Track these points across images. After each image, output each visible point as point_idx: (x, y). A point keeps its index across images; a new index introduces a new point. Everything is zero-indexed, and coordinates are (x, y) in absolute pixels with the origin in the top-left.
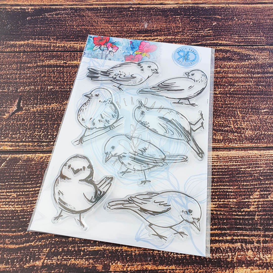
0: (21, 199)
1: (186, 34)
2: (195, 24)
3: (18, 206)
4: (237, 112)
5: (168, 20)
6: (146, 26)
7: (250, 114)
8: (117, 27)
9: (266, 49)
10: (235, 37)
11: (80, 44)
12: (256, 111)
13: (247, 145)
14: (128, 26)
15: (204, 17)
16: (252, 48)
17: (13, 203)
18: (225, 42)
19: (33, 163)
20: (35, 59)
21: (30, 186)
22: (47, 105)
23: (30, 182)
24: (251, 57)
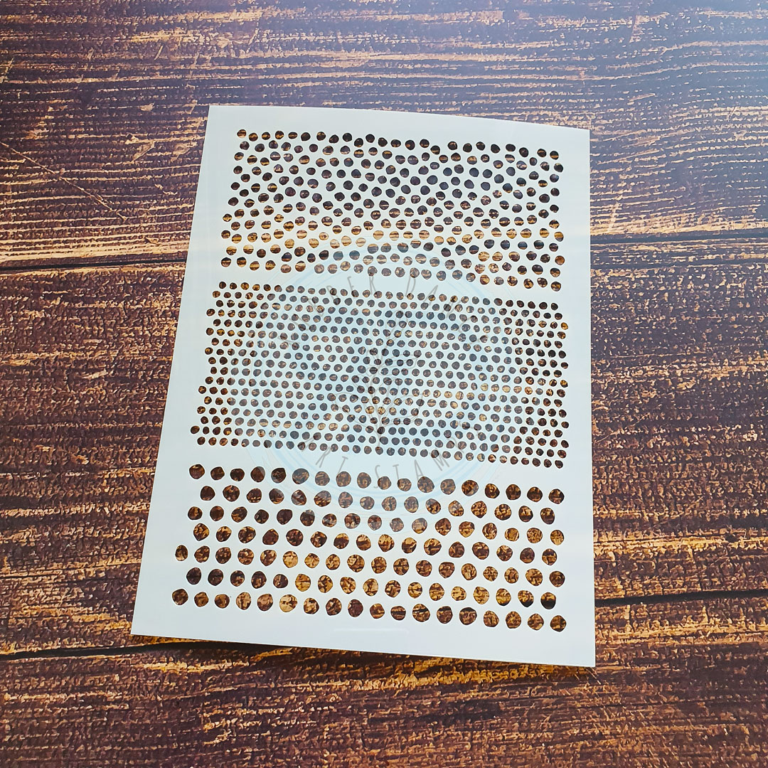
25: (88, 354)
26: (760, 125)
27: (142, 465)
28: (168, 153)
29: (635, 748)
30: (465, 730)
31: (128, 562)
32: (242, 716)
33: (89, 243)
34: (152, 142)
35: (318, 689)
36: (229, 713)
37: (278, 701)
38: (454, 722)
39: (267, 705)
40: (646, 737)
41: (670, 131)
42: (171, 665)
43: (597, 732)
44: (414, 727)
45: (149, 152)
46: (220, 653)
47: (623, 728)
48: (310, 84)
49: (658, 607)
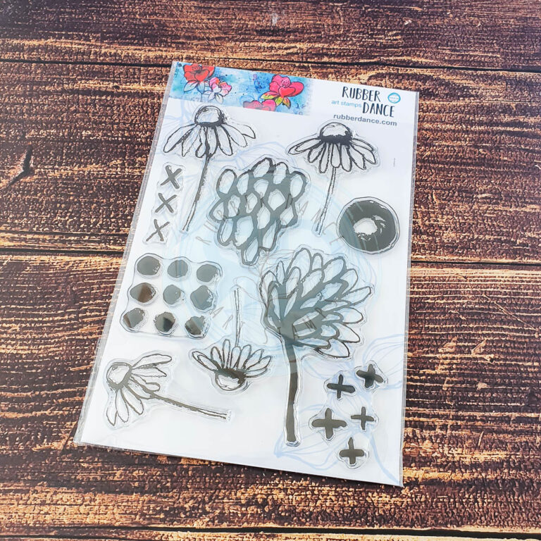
0: (28, 334)
1: (351, 40)
2: (370, 21)
3: (22, 347)
4: (432, 196)
5: (319, 11)
6: (275, 21)
7: (455, 201)
8: (220, 20)
9: (500, 77)
10: (444, 51)
11: (145, 51)
12: (468, 195)
13: (444, 257)
14: (239, 20)
15: (388, 8)
16: (475, 74)
17: (14, 342)
18: (424, 60)
19: (52, 272)
20: (58, 76)
21: (46, 313)
22: (79, 167)
23: (45, 306)
24: (470, 91)
25: (491, 208)
27: (448, 146)
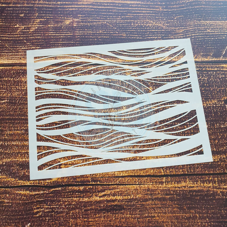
26: (215, 27)
28: (28, 31)
29: (164, 220)
30: (113, 214)
31: (12, 160)
32: (46, 208)
33: (2, 59)
34: (23, 27)
35: (69, 200)
36: (42, 207)
37: (57, 203)
38: (110, 211)
39: (53, 205)
40: (168, 217)
41: (187, 28)
42: (25, 192)
43: (153, 215)
44: (97, 213)
45: (22, 30)
46: (40, 188)
47: (161, 214)
48: (74, 9)
49: (174, 178)
